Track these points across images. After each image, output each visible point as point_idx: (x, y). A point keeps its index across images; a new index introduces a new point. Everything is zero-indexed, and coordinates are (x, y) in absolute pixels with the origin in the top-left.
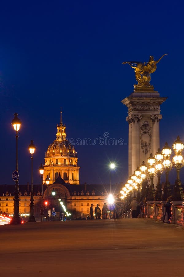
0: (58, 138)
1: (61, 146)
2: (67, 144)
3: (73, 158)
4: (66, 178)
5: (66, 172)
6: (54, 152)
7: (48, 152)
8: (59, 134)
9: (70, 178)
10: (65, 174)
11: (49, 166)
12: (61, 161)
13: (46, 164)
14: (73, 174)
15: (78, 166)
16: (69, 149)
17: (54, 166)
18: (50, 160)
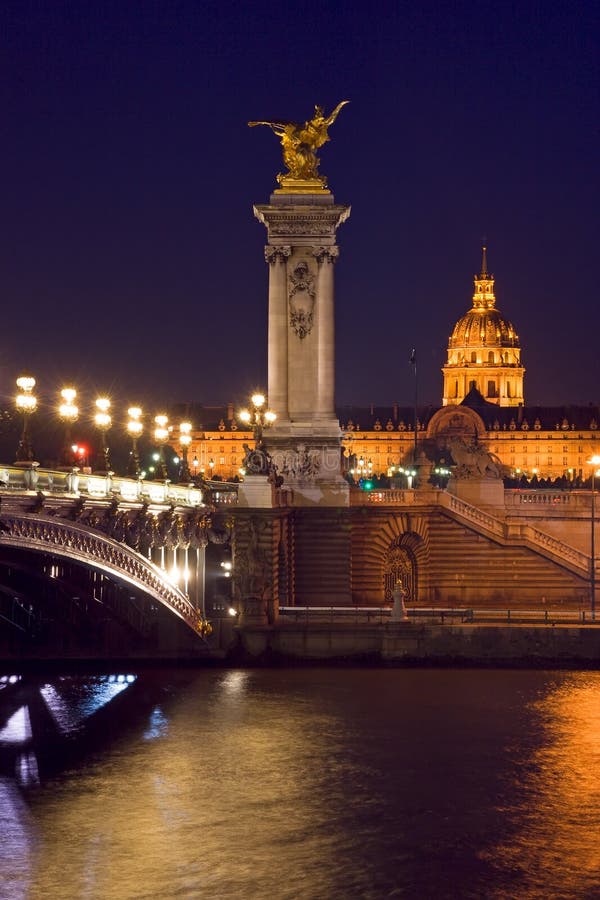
0: (478, 305)
1: (483, 321)
2: (495, 318)
3: (508, 350)
4: (493, 392)
5: (494, 379)
6: (467, 336)
7: (454, 337)
8: (478, 296)
9: (503, 391)
10: (491, 384)
11: (456, 366)
12: (483, 357)
13: (450, 362)
14: (508, 383)
15: (520, 366)
16: (501, 331)
17: (466, 366)
18: (459, 355)
